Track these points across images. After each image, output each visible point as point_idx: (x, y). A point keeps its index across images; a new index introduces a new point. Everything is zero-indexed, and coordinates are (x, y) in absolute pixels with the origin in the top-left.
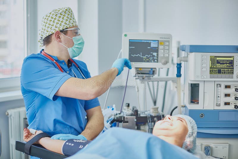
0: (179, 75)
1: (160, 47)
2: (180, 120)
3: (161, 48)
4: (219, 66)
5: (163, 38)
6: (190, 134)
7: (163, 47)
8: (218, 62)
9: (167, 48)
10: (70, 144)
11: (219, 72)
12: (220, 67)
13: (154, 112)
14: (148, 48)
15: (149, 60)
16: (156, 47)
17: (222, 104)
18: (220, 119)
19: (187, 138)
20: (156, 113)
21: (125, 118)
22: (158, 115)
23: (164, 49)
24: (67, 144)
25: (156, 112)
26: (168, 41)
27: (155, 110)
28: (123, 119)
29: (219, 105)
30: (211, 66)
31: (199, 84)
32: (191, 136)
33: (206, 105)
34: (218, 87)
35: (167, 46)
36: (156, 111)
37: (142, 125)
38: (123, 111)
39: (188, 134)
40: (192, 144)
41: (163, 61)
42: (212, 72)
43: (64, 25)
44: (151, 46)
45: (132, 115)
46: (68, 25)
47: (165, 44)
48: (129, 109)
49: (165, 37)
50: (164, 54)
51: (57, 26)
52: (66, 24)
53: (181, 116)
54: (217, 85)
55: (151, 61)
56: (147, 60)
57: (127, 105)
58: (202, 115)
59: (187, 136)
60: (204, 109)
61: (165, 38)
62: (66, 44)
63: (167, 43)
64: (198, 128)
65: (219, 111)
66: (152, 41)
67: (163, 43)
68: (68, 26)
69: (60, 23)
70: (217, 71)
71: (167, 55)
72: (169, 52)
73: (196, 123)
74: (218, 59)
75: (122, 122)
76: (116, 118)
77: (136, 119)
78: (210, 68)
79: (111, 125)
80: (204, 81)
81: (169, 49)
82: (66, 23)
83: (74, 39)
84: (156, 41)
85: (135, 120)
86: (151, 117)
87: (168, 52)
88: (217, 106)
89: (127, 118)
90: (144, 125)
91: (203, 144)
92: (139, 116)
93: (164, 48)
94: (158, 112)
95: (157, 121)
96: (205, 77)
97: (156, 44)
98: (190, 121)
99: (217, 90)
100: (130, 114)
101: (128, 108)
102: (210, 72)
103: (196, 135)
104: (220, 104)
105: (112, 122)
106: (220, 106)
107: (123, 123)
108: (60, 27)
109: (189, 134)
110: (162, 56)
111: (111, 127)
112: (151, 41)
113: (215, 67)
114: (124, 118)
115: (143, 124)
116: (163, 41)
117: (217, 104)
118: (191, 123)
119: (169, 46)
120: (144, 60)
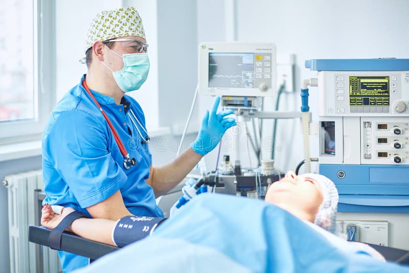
0: (306, 109)
1: (257, 63)
2: (309, 181)
3: (258, 65)
4: (364, 92)
5: (261, 50)
6: (327, 203)
7: (261, 63)
8: (363, 86)
9: (268, 65)
10: (126, 226)
11: (366, 102)
12: (366, 94)
13: (267, 168)
14: (239, 65)
15: (241, 84)
16: (251, 64)
17: (374, 155)
18: (372, 181)
19: (322, 209)
20: (269, 171)
21: (219, 179)
22: (273, 174)
23: (263, 67)
24: (121, 225)
25: (271, 170)
26: (270, 55)
27: (268, 167)
28: (215, 181)
29: (368, 157)
30: (351, 92)
31: (334, 122)
32: (328, 207)
33: (347, 156)
34: (365, 127)
35: (267, 61)
36: (271, 168)
37: (249, 191)
38: (220, 167)
39: (323, 203)
40: (329, 220)
41: (262, 85)
42: (353, 102)
43: (111, 32)
44: (243, 62)
45: (231, 174)
46: (117, 33)
47: (265, 59)
48: (228, 165)
49: (265, 48)
50: (263, 75)
51: (99, 34)
52: (115, 31)
53: (311, 175)
54: (365, 124)
55: (243, 85)
56: (237, 83)
57: (225, 157)
58: (342, 173)
59: (322, 206)
60: (344, 163)
61: (264, 50)
62: (111, 64)
63: (268, 58)
64: (339, 194)
65: (370, 167)
66: (245, 55)
67: (261, 58)
68: (117, 36)
69: (104, 29)
70: (362, 100)
71: (269, 76)
72: (271, 72)
73: (336, 187)
74: (362, 81)
75: (215, 186)
76: (204, 179)
77: (237, 180)
78: (350, 96)
79: (196, 191)
80: (343, 117)
81: (270, 67)
82: (115, 29)
83: (125, 57)
84: (251, 55)
85: (235, 182)
86: (260, 177)
87: (269, 71)
88: (366, 158)
89: (222, 179)
90: (252, 190)
91: (345, 222)
92: (242, 176)
93: (263, 64)
94: (273, 169)
95: (271, 184)
96: (343, 110)
97: (251, 59)
98: (326, 184)
99: (364, 132)
100: (228, 173)
101: (226, 163)
102: (351, 102)
103: (337, 207)
104: (370, 155)
105: (198, 186)
106: (370, 158)
107: (217, 187)
108: (104, 36)
109: (325, 204)
110: (260, 77)
111: (198, 193)
112: (243, 55)
113: (358, 94)
114: (217, 178)
115: (250, 189)
116: (260, 53)
117: (365, 155)
118: (327, 187)
119: (270, 61)
120: (233, 83)
